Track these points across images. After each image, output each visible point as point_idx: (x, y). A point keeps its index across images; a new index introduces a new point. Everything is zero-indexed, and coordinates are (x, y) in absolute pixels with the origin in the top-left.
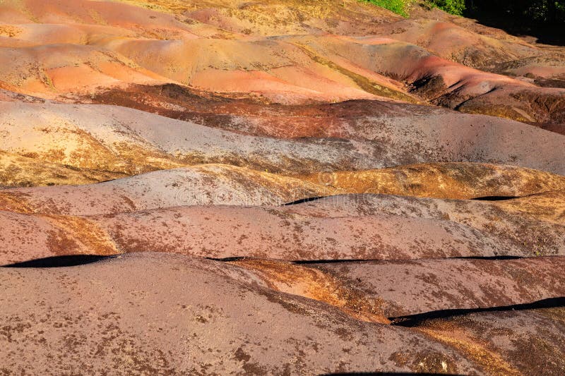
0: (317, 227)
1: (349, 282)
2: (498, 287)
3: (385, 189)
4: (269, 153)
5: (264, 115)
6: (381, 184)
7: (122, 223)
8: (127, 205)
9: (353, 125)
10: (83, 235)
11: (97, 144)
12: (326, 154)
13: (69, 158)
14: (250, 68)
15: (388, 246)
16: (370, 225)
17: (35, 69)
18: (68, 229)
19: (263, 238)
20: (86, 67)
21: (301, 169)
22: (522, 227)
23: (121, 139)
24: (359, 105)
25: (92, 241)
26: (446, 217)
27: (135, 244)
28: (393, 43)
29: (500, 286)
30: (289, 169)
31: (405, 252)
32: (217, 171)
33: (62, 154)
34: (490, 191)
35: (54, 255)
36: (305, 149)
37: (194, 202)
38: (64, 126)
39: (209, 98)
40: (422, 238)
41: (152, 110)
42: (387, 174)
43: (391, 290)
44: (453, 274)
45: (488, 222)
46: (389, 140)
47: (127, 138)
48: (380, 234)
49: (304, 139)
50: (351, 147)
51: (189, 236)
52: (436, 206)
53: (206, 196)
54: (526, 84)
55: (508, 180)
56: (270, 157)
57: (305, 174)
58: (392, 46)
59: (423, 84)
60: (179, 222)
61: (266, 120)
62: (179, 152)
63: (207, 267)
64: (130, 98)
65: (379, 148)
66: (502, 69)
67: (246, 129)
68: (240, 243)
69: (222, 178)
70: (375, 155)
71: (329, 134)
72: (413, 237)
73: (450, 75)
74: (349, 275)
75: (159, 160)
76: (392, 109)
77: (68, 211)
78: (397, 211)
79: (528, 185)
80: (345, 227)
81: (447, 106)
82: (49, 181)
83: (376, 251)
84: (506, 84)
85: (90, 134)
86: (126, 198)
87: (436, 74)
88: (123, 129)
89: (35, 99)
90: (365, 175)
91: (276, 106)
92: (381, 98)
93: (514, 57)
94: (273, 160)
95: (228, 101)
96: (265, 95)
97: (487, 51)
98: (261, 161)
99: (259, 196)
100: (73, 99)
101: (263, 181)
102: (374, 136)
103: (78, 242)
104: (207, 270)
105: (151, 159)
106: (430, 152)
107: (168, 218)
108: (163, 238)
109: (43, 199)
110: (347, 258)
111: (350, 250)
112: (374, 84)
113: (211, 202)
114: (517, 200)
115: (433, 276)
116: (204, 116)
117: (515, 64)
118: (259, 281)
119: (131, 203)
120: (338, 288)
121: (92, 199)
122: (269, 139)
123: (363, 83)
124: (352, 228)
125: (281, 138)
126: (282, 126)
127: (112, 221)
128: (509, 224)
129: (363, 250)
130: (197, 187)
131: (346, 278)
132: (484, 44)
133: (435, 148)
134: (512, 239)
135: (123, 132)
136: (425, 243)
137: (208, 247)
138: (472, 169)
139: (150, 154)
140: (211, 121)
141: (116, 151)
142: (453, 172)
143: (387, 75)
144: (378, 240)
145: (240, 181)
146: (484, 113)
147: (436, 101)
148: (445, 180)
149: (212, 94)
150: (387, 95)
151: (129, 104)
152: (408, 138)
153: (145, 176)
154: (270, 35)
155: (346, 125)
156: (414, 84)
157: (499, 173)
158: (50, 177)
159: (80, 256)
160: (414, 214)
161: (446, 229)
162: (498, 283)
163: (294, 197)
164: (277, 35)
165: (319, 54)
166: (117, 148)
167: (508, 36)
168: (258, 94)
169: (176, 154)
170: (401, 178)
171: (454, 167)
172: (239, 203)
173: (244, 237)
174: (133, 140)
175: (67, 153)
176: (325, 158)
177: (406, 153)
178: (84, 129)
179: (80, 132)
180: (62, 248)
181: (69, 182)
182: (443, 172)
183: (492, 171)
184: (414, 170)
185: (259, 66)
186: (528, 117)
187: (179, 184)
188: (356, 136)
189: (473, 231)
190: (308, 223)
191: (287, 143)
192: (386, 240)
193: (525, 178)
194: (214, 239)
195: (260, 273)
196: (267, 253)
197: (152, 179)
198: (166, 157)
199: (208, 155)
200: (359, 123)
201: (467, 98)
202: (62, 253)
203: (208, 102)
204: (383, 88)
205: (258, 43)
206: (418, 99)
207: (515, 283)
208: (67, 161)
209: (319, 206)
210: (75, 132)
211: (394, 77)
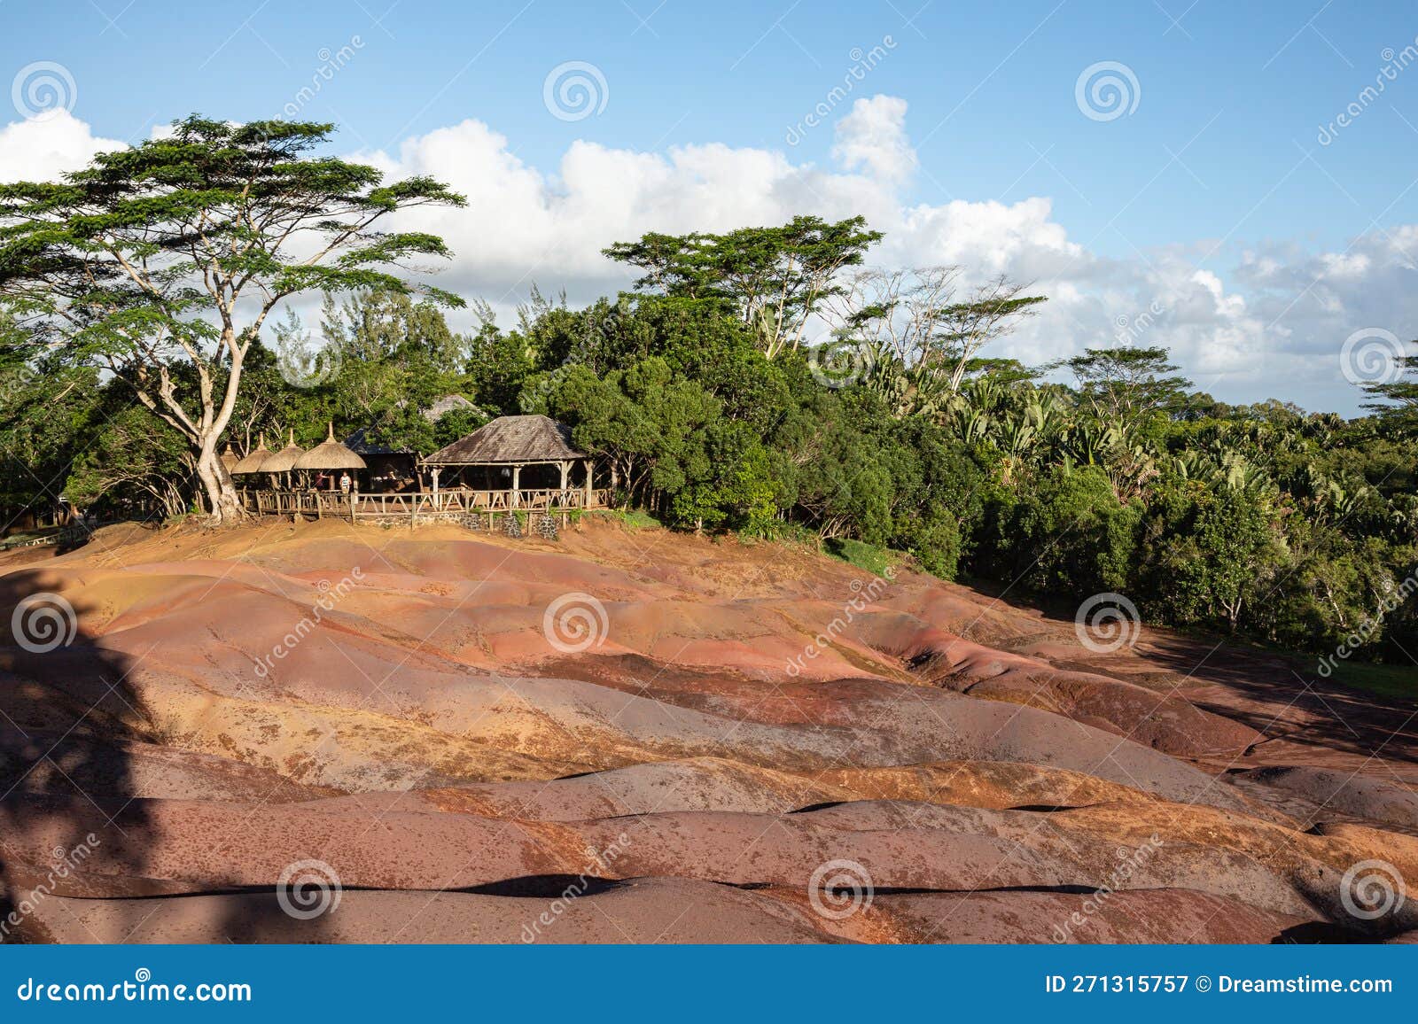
0: (846, 844)
1: (911, 923)
2: (1091, 931)
3: (906, 793)
4: (760, 742)
5: (744, 694)
6: (902, 786)
7: (608, 833)
8: (606, 808)
9: (853, 709)
10: (563, 848)
11: (557, 727)
12: (828, 746)
13: (524, 744)
14: (722, 636)
15: (934, 870)
16: (910, 842)
17: (473, 634)
18: (544, 839)
19: (780, 857)
20: (533, 632)
21: (800, 764)
22: (1085, 848)
23: (584, 722)
24: (858, 685)
25: (574, 856)
26: (993, 833)
27: (626, 861)
28: (885, 612)
29: (1092, 929)
30: (785, 763)
31: (954, 879)
32: (713, 767)
33: (517, 740)
34: (1031, 799)
35: (530, 873)
36: (803, 739)
37: (687, 807)
38: (517, 705)
39: (677, 672)
40: (973, 860)
41: (612, 685)
42: (908, 774)
43: (967, 935)
44: (1036, 912)
45: (1044, 840)
46: (898, 729)
47: (591, 721)
48: (923, 854)
49: (796, 725)
50: (853, 737)
51: (689, 852)
52: (981, 819)
53: (700, 798)
54: (1043, 665)
55: (1052, 785)
56: (762, 748)
57: (806, 771)
58: (883, 615)
59: (923, 662)
60: (677, 833)
61: (748, 701)
62: (653, 740)
63: (738, 899)
64: (584, 670)
65: (887, 738)
66: (1008, 645)
67: (725, 712)
68: (753, 862)
69: (719, 776)
70: (883, 747)
71: (826, 720)
72: (963, 860)
73: (955, 651)
74: (910, 912)
75: (630, 749)
76: (896, 691)
77: (538, 815)
78: (934, 823)
79: (1076, 792)
80: (880, 844)
81: (953, 689)
82: (505, 773)
83: (920, 877)
84: (1022, 666)
85: (547, 715)
86: (605, 800)
87: (938, 650)
88: (587, 710)
89: (479, 671)
90: (881, 774)
91: (758, 684)
92: (877, 677)
93: (1019, 633)
94: (766, 751)
95: (699, 675)
96: (741, 670)
97: (990, 624)
98: (752, 752)
99: (763, 799)
100: (519, 670)
101: (766, 780)
102: (880, 723)
103: (557, 858)
104: (740, 903)
105: (621, 748)
106: (947, 745)
107: (663, 827)
108: (659, 853)
109: (507, 798)
110: (885, 885)
111: (888, 875)
112: (866, 659)
113: (707, 806)
114: (1073, 812)
115: (1015, 916)
116: (675, 694)
117: (1022, 641)
118: (802, 919)
119: (611, 806)
120: (898, 930)
121: (565, 799)
122: (759, 726)
123: (852, 658)
124: (888, 845)
125: (768, 723)
126: (768, 710)
127: (596, 830)
128: (1068, 843)
129: (904, 874)
130: (689, 787)
131: (907, 917)
132: (985, 616)
133: (952, 741)
134: (1075, 862)
135: (586, 714)
136: (977, 867)
137: (714, 868)
138: (1009, 770)
139: (619, 741)
140: (684, 700)
141: (578, 736)
142: (987, 773)
143: (878, 649)
144: (921, 861)
145: (741, 781)
146: (998, 698)
147: (940, 682)
148: (979, 783)
149: (679, 669)
150: (881, 673)
151: (585, 678)
152: (920, 728)
153: (625, 770)
154: (737, 597)
155: (845, 709)
156: (912, 660)
157: (1041, 777)
158: (505, 769)
159: (561, 875)
160: (955, 828)
161: (1000, 848)
162: (1090, 925)
163: (804, 803)
164: (747, 598)
165: (800, 622)
166: (580, 733)
167: (1010, 608)
168: (733, 669)
169: (649, 743)
170: (925, 779)
171: (987, 767)
172: (740, 809)
173: (757, 854)
174: (598, 723)
175: (522, 738)
176: (827, 751)
177: (920, 746)
178: (540, 708)
179: (537, 713)
180: (539, 864)
181: (528, 775)
182: (976, 773)
183: (1033, 774)
184: (940, 769)
185: (732, 634)
186: (1051, 706)
187: (668, 782)
188: (857, 723)
189: (1030, 852)
190: (834, 838)
191: (781, 731)
192: (931, 862)
193: (1072, 784)
194: (720, 857)
195: (802, 909)
196: (787, 876)
197: (633, 775)
198: (638, 746)
199: (688, 744)
200: (861, 708)
201: (977, 680)
202: (540, 872)
203: (676, 676)
204: (877, 664)
205: (728, 606)
206: (919, 679)
207: (1110, 926)
208: (521, 748)
209: (842, 815)
210: (530, 712)
211: (886, 651)
